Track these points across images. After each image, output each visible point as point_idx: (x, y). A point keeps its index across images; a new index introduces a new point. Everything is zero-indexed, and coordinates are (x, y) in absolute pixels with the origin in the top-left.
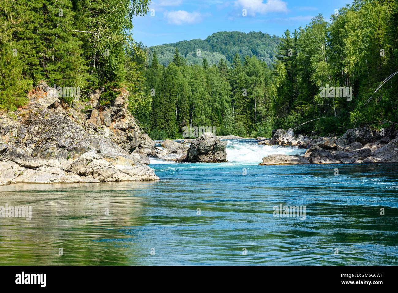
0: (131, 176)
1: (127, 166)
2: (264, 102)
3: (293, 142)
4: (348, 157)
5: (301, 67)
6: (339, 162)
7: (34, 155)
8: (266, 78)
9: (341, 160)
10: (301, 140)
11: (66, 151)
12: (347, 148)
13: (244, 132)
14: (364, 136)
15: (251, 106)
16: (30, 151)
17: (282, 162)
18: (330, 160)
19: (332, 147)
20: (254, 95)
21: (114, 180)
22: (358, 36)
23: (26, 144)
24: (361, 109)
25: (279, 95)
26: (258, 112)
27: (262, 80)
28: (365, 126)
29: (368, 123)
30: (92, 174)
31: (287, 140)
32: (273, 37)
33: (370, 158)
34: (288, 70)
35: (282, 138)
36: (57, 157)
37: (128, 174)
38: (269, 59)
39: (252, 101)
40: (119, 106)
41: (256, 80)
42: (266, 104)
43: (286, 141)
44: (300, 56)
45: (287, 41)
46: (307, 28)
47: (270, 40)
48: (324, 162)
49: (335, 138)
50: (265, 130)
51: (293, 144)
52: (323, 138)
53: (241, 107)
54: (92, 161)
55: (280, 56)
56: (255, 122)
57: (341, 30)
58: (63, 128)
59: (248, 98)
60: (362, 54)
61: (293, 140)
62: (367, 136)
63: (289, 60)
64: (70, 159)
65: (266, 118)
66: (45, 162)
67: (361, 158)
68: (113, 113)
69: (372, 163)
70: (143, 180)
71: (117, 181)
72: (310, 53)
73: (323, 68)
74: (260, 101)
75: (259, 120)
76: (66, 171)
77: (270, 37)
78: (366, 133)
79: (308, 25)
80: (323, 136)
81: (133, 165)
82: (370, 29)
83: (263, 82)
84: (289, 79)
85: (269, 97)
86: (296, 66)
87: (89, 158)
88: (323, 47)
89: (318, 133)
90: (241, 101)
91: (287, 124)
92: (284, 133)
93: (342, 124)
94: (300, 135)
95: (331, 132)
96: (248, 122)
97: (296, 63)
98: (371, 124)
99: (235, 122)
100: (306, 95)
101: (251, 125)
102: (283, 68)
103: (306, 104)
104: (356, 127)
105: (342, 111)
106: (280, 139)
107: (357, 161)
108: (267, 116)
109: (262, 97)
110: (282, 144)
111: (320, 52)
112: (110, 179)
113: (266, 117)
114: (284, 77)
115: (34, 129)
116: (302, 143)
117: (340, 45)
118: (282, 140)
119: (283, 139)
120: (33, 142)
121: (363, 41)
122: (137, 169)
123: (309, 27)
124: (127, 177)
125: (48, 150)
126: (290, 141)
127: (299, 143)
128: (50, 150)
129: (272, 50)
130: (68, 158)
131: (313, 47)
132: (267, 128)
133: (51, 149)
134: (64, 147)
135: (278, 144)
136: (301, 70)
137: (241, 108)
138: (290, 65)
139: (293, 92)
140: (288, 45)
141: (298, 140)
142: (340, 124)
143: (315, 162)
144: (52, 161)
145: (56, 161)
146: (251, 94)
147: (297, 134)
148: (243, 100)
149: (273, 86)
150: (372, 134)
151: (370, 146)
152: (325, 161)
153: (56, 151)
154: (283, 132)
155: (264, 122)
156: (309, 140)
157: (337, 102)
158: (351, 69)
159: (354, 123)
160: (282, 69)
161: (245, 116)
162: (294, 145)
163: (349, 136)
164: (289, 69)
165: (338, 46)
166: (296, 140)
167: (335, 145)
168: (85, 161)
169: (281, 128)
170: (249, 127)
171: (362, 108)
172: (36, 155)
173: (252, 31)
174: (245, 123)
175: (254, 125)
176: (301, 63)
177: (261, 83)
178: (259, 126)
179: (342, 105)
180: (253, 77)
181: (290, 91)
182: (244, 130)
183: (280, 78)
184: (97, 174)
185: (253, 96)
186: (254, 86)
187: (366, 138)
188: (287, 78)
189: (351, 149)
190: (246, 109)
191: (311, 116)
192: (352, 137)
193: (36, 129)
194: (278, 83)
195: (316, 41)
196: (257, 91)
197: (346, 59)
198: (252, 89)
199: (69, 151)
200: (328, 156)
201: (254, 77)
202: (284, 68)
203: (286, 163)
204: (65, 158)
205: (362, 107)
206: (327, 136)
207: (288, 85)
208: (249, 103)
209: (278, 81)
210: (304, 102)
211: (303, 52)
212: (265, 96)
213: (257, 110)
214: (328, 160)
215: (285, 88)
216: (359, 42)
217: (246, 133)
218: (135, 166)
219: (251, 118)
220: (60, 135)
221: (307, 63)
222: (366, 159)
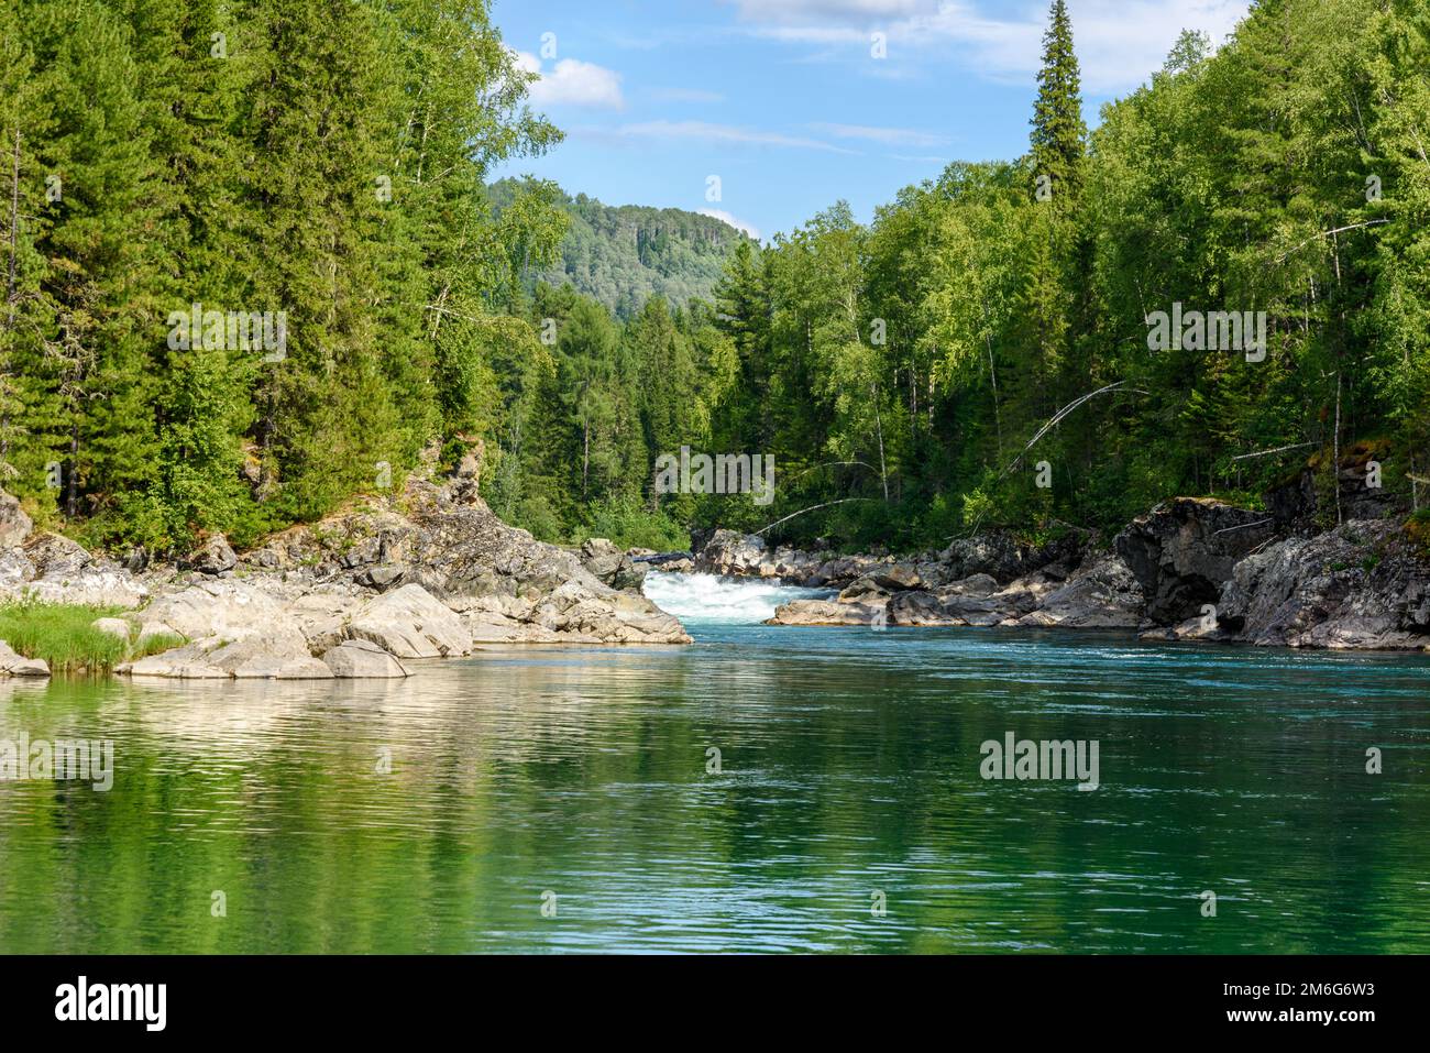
0: (648, 633)
1: (636, 615)
2: (615, 438)
3: (763, 566)
4: (981, 612)
5: (784, 352)
6: (960, 622)
7: (450, 587)
8: (620, 362)
9: (965, 617)
10: (787, 560)
11: (513, 581)
12: (959, 588)
13: (553, 530)
14: (997, 559)
15: (574, 448)
16: (442, 580)
17: (822, 619)
18: (938, 617)
19: (909, 584)
20: (585, 413)
21: (619, 639)
22: (971, 287)
23: (433, 566)
24: (994, 489)
25: (716, 431)
26: (593, 468)
27: (612, 367)
28: (999, 534)
29: (1011, 526)
30: (579, 628)
31: (747, 561)
32: (579, 202)
33: (1036, 614)
34: (743, 358)
35: (730, 556)
36: (496, 593)
37: (640, 629)
38: (563, 275)
39: (578, 431)
40: (468, 476)
41: (590, 368)
42: (621, 443)
43: (741, 564)
44: (784, 321)
45: (743, 273)
46: (798, 236)
47: (568, 210)
48: (922, 621)
49: (890, 559)
50: (617, 524)
51: (763, 572)
52: (856, 558)
53: (541, 449)
54: (577, 602)
55: (721, 316)
56: (586, 500)
57: (907, 253)
58: (498, 535)
59: (563, 424)
60: (982, 334)
61: (764, 560)
62: (1006, 558)
63: (748, 330)
64: (524, 598)
65: (620, 486)
66: (473, 601)
67: (1013, 613)
68: (456, 493)
69: (1041, 627)
70: (670, 642)
71: (623, 642)
72: (810, 315)
73: (858, 362)
74: (601, 435)
75: (598, 493)
76: (520, 621)
77: (570, 200)
78: (1002, 551)
79: (802, 228)
80: (853, 554)
81: (647, 612)
82: (1003, 268)
83: (612, 376)
84: (747, 385)
85: (629, 423)
86: (768, 347)
87: (570, 597)
88: (851, 299)
89: (835, 544)
90: (542, 432)
91: (743, 516)
92: (736, 540)
93: (909, 520)
94: (782, 548)
95: (878, 542)
96: (561, 497)
97: (771, 339)
98: (1017, 529)
99: (524, 497)
100: (798, 435)
101: (572, 508)
102: (731, 355)
103: (796, 460)
104: (979, 533)
105: (910, 484)
106: (726, 558)
107: (1004, 622)
108: (623, 481)
109: (609, 422)
110: (730, 572)
111: (843, 313)
112: (611, 638)
113: (618, 484)
114: (732, 378)
115: (439, 534)
116: (790, 570)
117: (901, 295)
118: (729, 561)
119: (734, 557)
120: (446, 560)
121: (983, 302)
122: (657, 621)
123: (803, 235)
124: (639, 636)
125: (479, 579)
126: (753, 563)
127: (781, 569)
128: (483, 579)
129: (574, 244)
130: (518, 596)
131: (825, 299)
132: (621, 519)
133: (484, 576)
134: (507, 573)
135: (718, 570)
136: (784, 360)
137: (541, 454)
138: (749, 345)
139: (759, 424)
140: (744, 286)
141: (778, 562)
142: (903, 522)
143: (902, 621)
144: (486, 600)
145: (496, 600)
146: (575, 413)
147: (772, 544)
148: (549, 429)
149: (699, 402)
150: (1019, 553)
151: (1026, 585)
152: (926, 618)
153: (494, 581)
154: (734, 537)
155: (613, 498)
156: (811, 564)
157: (894, 459)
158: (949, 375)
159: (974, 525)
160: (727, 356)
161: (554, 479)
162: (768, 577)
163: (957, 557)
164: (747, 357)
165: (896, 297)
166: (772, 561)
167: (916, 580)
168: (563, 603)
169: (726, 526)
170: (564, 514)
171: (995, 486)
172: (455, 588)
173: (507, 178)
174: (552, 501)
175: (581, 507)
176: (783, 342)
177: (607, 376)
178: (597, 513)
179: (907, 467)
180: (583, 357)
181: (748, 419)
182: (552, 521)
183: (721, 382)
184: (588, 628)
185: (580, 419)
186: (584, 388)
187: (1004, 565)
188: (741, 381)
189: (968, 591)
190: (556, 457)
191: (814, 494)
192: (965, 561)
193: (443, 534)
194: (714, 396)
195: (833, 283)
196: (593, 401)
197: (923, 340)
198: (580, 399)
199: (520, 581)
200: (934, 608)
201: (585, 359)
202: (732, 352)
203: (832, 621)
204: (511, 595)
205: (996, 484)
206: (865, 554)
207: (744, 404)
208: (569, 438)
209: (714, 390)
210: (792, 454)
211: (789, 309)
212: (618, 420)
213: (591, 462)
214: (932, 617)
215: (734, 410)
216: (972, 300)
217: (557, 533)
218: (653, 615)
219: (573, 486)
220: (498, 548)
221: (800, 339)
222: (1027, 617)
